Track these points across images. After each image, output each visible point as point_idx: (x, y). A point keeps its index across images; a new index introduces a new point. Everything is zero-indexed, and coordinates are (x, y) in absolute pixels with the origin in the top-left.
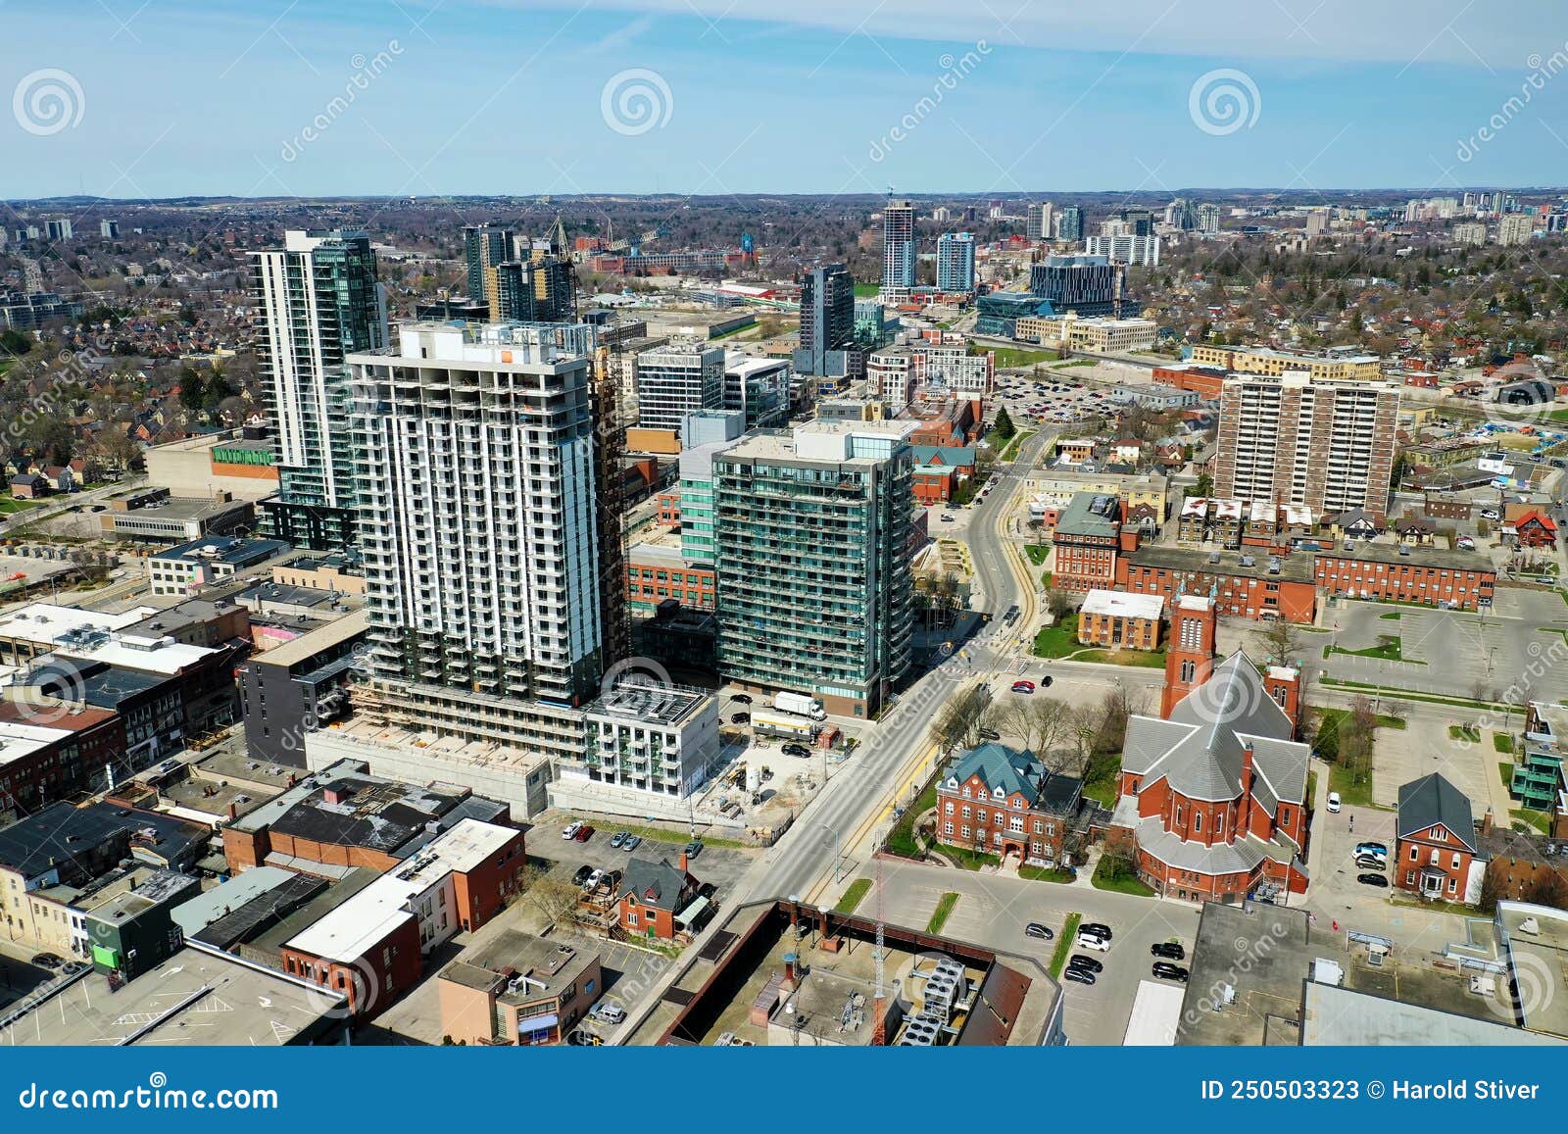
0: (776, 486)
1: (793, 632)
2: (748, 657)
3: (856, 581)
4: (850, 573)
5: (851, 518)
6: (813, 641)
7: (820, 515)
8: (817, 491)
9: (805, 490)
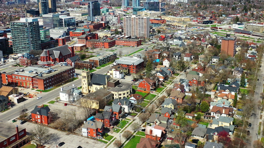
0: (17, 25)
1: (21, 46)
2: (16, 50)
3: (27, 38)
4: (26, 37)
5: (25, 29)
6: (23, 47)
7: (22, 29)
8: (22, 26)
9: (20, 26)
